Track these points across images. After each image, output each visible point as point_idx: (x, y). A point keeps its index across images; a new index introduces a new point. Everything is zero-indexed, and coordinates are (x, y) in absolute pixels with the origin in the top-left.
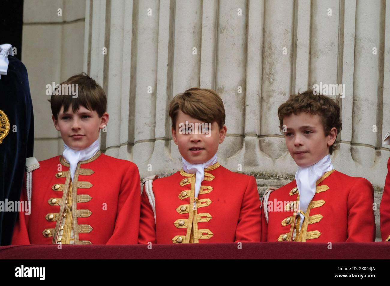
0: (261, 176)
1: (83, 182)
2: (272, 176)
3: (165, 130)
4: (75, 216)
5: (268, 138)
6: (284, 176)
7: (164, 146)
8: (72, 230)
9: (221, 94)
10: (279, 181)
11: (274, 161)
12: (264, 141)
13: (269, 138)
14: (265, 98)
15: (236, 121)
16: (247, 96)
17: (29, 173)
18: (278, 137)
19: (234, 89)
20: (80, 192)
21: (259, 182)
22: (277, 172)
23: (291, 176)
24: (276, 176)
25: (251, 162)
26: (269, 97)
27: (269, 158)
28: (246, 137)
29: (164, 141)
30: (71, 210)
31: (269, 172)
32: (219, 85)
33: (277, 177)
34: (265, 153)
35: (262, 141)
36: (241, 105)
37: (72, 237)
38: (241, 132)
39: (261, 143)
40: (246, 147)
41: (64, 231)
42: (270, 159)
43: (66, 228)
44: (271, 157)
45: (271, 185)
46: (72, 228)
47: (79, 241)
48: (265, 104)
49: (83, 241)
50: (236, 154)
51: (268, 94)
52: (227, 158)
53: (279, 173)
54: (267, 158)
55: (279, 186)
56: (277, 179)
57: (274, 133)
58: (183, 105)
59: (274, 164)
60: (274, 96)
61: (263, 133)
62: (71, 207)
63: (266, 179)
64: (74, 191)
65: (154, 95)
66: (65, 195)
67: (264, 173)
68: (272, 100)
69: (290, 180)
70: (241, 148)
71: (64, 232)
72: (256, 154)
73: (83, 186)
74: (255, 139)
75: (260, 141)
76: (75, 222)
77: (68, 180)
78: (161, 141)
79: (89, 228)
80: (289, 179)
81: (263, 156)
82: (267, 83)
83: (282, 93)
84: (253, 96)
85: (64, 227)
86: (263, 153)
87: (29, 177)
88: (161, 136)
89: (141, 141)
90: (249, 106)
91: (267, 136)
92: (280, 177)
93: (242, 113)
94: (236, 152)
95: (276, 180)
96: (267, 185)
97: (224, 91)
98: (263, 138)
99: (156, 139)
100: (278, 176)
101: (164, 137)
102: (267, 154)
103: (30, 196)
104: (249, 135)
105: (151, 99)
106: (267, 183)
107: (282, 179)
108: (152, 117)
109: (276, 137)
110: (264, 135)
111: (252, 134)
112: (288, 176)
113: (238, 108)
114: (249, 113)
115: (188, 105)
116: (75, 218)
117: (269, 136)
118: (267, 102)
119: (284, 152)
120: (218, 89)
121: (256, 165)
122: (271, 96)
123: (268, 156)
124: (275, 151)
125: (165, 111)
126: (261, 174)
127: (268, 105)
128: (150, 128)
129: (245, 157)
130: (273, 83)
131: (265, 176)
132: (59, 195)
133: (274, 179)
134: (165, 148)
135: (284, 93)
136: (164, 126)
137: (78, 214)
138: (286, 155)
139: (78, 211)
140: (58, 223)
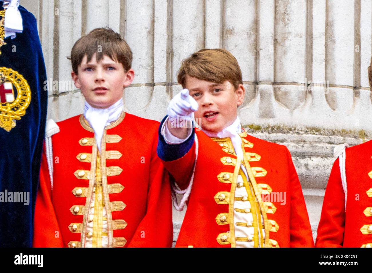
0: (279, 130)
1: (112, 152)
2: (291, 130)
3: (165, 74)
4: (106, 192)
5: (284, 86)
6: (303, 129)
7: (165, 92)
8: (104, 208)
9: (230, 36)
10: (300, 135)
11: (292, 112)
12: (280, 89)
13: (286, 86)
14: (279, 40)
15: (249, 67)
16: (260, 39)
17: (48, 138)
18: (295, 85)
19: (246, 30)
20: (110, 163)
21: (278, 137)
22: (296, 125)
23: (310, 128)
24: (295, 129)
25: (267, 114)
26: (285, 39)
27: (286, 109)
28: (261, 85)
29: (165, 87)
30: (101, 185)
31: (287, 125)
32: (228, 25)
33: (297, 131)
34: (282, 103)
35: (277, 89)
36: (253, 48)
37: (104, 216)
38: (253, 79)
39: (276, 92)
40: (261, 96)
41: (95, 209)
42: (288, 110)
43: (97, 205)
44: (288, 107)
45: (292, 140)
46: (104, 205)
47: (112, 220)
48: (279, 48)
49: (117, 221)
50: (250, 103)
51: (283, 36)
52: (240, 109)
53: (298, 126)
54: (284, 109)
55: (300, 141)
56: (297, 133)
57: (291, 81)
59: (292, 115)
60: (289, 39)
61: (278, 80)
62: (101, 182)
63: (285, 133)
64: (102, 162)
65: (150, 34)
66: (93, 167)
67: (282, 126)
68: (287, 43)
69: (311, 133)
70: (254, 96)
71: (95, 211)
72: (271, 104)
73: (112, 156)
74: (271, 87)
75: (275, 89)
76: (107, 199)
78: (160, 86)
79: (122, 205)
80: (309, 133)
81: (280, 107)
82: (281, 24)
83: (299, 35)
84: (267, 39)
85: (95, 204)
86: (279, 103)
87: (49, 143)
88: (161, 81)
89: (136, 85)
90: (263, 50)
91: (283, 83)
92: (299, 130)
93: (254, 57)
94: (249, 102)
95: (296, 135)
96: (287, 140)
97: (234, 33)
98: (279, 86)
99: (155, 84)
100: (297, 129)
101: (165, 82)
102: (284, 105)
103: (51, 166)
104: (263, 83)
105: (147, 38)
106: (287, 138)
107: (301, 132)
108: (148, 58)
109: (293, 84)
110: (279, 83)
111: (266, 82)
112: (308, 129)
113: (250, 52)
114: (263, 58)
116: (106, 194)
117: (285, 84)
118: (282, 46)
119: (302, 102)
120: (227, 30)
121: (272, 117)
122: (287, 39)
123: (285, 107)
124: (293, 100)
125: (166, 53)
126: (278, 127)
127: (284, 49)
128: (146, 70)
129: (260, 108)
130: (288, 24)
131: (283, 129)
132: (87, 166)
133: (294, 133)
134: (166, 94)
135: (301, 35)
136: (165, 70)
137: (109, 189)
138: (304, 105)
139: (109, 186)
140: (88, 200)
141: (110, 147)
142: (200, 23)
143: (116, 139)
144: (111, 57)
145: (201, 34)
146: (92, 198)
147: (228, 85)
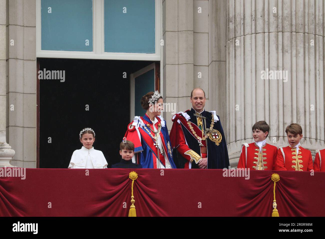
20: (264, 156)
58: (289, 130)
62: (261, 161)
64: (261, 156)
66: (259, 157)
73: (264, 154)
77: (259, 152)
79: (267, 167)
115: (290, 129)
116: (263, 164)
132: (257, 156)
138: (304, 143)
139: (264, 162)
140: (257, 165)
141: (264, 152)
142: (278, 122)
143: (265, 150)
144: (258, 129)
145: (278, 124)
146: (258, 164)
147: (298, 135)
